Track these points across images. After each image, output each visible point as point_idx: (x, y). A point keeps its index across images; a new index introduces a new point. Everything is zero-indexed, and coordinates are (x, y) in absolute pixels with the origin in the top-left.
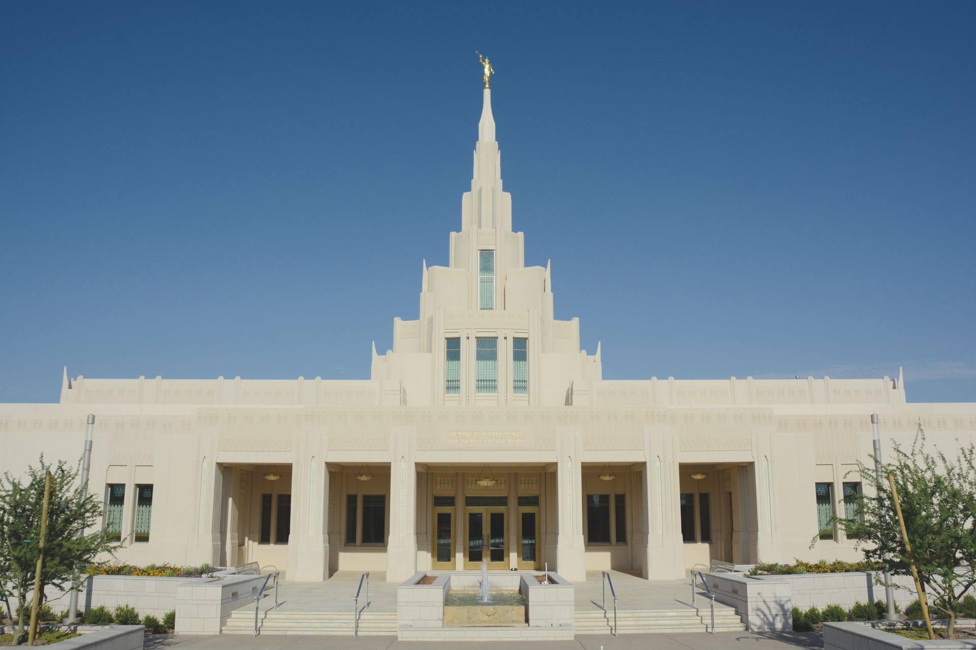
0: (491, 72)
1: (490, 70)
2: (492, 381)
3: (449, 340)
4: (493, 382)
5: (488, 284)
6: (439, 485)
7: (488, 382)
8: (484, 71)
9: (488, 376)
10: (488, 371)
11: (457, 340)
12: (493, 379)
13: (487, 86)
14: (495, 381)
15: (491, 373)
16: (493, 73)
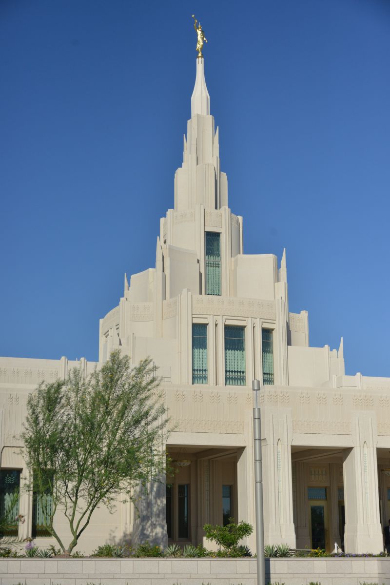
0: (204, 41)
1: (203, 38)
2: (240, 372)
3: (194, 326)
4: (242, 373)
5: (214, 268)
6: (313, 476)
7: (236, 373)
8: (197, 39)
9: (236, 367)
10: (236, 361)
11: (204, 326)
12: (242, 371)
13: (200, 55)
14: (243, 372)
15: (239, 364)
16: (206, 41)
